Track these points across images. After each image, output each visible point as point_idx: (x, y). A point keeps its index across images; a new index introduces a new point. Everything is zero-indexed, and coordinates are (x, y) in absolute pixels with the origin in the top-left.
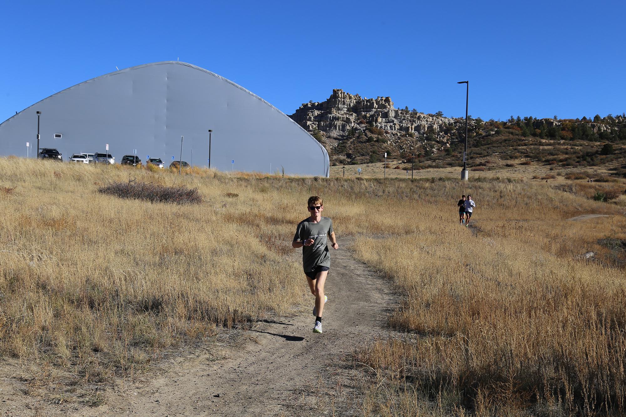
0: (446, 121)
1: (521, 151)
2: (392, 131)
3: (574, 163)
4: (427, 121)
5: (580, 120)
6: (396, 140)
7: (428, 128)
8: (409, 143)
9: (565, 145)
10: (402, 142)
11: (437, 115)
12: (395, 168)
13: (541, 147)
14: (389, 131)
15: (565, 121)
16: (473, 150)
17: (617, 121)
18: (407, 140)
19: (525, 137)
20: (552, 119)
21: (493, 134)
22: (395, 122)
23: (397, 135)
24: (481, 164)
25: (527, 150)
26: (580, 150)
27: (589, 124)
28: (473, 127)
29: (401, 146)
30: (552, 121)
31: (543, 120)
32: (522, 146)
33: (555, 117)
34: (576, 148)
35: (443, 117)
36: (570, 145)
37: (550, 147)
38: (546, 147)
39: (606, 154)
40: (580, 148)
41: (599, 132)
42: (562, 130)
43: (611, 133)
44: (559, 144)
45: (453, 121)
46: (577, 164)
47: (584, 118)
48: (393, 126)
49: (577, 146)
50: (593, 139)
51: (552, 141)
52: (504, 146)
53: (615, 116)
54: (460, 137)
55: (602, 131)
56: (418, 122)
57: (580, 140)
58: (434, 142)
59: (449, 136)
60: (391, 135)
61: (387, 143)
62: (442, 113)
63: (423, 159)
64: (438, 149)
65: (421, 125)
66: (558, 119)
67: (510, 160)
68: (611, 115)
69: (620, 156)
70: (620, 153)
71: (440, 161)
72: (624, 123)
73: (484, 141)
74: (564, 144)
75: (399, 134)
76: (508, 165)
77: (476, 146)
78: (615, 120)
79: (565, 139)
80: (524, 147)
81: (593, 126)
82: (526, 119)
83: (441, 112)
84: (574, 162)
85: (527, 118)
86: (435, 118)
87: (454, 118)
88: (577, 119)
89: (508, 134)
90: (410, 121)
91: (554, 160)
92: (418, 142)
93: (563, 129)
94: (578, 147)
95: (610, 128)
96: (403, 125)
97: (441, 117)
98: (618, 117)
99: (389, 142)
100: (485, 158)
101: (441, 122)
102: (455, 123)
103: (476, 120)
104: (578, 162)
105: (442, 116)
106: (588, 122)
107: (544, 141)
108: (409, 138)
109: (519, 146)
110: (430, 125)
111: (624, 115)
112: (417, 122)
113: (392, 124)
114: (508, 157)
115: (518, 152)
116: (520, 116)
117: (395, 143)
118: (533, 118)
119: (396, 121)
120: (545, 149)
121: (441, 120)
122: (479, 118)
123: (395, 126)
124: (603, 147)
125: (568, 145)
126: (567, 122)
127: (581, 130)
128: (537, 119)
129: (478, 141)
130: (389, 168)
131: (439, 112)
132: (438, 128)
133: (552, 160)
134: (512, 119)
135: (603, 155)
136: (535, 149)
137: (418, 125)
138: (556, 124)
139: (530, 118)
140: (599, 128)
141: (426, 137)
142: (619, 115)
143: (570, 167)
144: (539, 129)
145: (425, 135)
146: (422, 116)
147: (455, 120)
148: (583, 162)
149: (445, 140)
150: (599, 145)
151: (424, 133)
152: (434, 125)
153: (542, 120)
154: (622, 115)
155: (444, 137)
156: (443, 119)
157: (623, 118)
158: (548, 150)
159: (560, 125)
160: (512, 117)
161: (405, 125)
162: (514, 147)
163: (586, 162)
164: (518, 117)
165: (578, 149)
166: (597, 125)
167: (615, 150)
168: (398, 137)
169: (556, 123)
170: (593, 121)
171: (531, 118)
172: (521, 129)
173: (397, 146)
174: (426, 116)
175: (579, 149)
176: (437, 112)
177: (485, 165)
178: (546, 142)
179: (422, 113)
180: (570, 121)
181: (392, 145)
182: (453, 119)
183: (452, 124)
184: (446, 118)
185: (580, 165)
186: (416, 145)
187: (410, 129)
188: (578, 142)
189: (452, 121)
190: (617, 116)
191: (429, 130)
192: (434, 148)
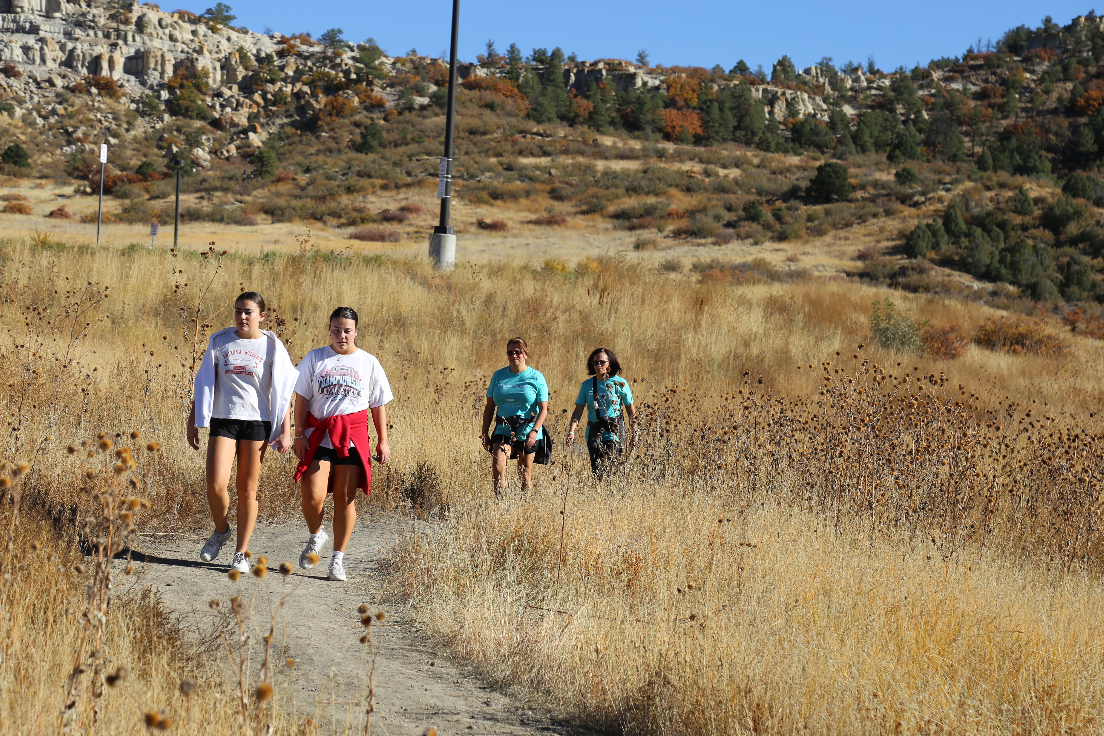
0: (248, 43)
1: (530, 173)
2: (30, 67)
3: (719, 228)
4: (172, 38)
5: (727, 72)
6: (49, 103)
7: (177, 67)
8: (100, 121)
9: (682, 161)
10: (71, 116)
11: (210, 19)
12: (52, 214)
13: (600, 165)
14: (20, 68)
15: (674, 70)
16: (355, 163)
17: (849, 84)
18: (92, 109)
19: (539, 122)
20: (631, 64)
21: (423, 108)
22: (42, 34)
23: (52, 84)
24: (386, 217)
25: (553, 171)
26: (736, 182)
27: (757, 90)
28: (347, 73)
29: (66, 131)
30: (632, 70)
31: (601, 66)
32: (532, 154)
33: (642, 59)
34: (722, 172)
35: (233, 29)
36: (701, 161)
37: (633, 165)
38: (618, 166)
39: (828, 200)
40: (734, 173)
41: (791, 120)
42: (666, 106)
43: (832, 125)
44: (661, 155)
45: (276, 47)
46: (730, 231)
47: (741, 68)
48: (37, 47)
49: (724, 166)
50: (773, 145)
51: (637, 145)
52: (467, 153)
53: (843, 68)
54: (301, 110)
55: (801, 116)
56: (137, 38)
57: (731, 145)
58: (198, 124)
59: (258, 104)
60: (27, 83)
61: (11, 115)
62: (231, 13)
63: (159, 186)
64: (213, 152)
65: (147, 52)
66: (652, 65)
67: (492, 205)
68: (830, 59)
69: (871, 208)
70: (872, 200)
71: (230, 197)
72: (874, 92)
73: (388, 131)
74: (678, 157)
75: (59, 82)
76: (482, 225)
77: (362, 147)
78: (842, 80)
79: (677, 139)
80: (544, 161)
81: (771, 101)
82: (539, 56)
83: (228, 8)
84: (720, 225)
85: (543, 52)
86: (202, 29)
87: (278, 35)
88: (717, 69)
89: (476, 111)
90: (107, 36)
91: (649, 211)
92: (136, 119)
93: (670, 103)
94: (726, 171)
95: (825, 107)
96: (74, 48)
97: (226, 25)
98: (852, 70)
99: (19, 112)
100: (402, 196)
101: (226, 47)
102: (281, 54)
103: (361, 48)
104: (729, 225)
105: (232, 24)
106: (753, 83)
107: (607, 141)
108: (102, 102)
109: (521, 153)
110: (183, 56)
111: (871, 65)
112: (134, 40)
113: (31, 40)
114: (485, 195)
115: (522, 178)
116: (518, 46)
117: (45, 118)
118: (567, 54)
119: (46, 28)
120: (615, 172)
121: (229, 39)
122: (370, 40)
123: (42, 49)
124: (816, 173)
125: (691, 159)
126: (684, 75)
127: (731, 109)
128: (579, 59)
129: (366, 128)
130: (27, 213)
131: (219, 5)
132: (215, 69)
133: (642, 216)
134: (490, 55)
135: (814, 204)
136: (578, 167)
137: (137, 52)
138: (645, 84)
139: (553, 54)
140: (790, 105)
141: (167, 102)
142: (856, 65)
143: (702, 241)
144: (587, 97)
145: (165, 95)
146: (153, 16)
147: (279, 43)
148: (746, 227)
149: (242, 118)
150: (799, 168)
151: (162, 86)
152: (200, 58)
153: (595, 64)
154: (865, 65)
155: (239, 104)
156: (234, 35)
157: (868, 75)
158: (626, 174)
159: (657, 88)
160: (490, 46)
161: (86, 46)
162: (504, 160)
163: (760, 228)
164: (512, 47)
165: (726, 176)
166: (784, 94)
167: (854, 188)
168: (58, 95)
169: (646, 78)
170: (769, 78)
171: (557, 54)
172: (525, 95)
173: (50, 129)
174: (168, 20)
175: (732, 176)
176: (213, 6)
177: (400, 220)
178: (614, 146)
179: (155, 7)
180: (695, 72)
181: (33, 124)
182: (272, 37)
183: (269, 57)
184: (246, 32)
185: (739, 237)
186: (128, 130)
187: (105, 65)
188: (725, 153)
189: (269, 47)
190: (851, 64)
191: (181, 72)
192: (198, 144)
